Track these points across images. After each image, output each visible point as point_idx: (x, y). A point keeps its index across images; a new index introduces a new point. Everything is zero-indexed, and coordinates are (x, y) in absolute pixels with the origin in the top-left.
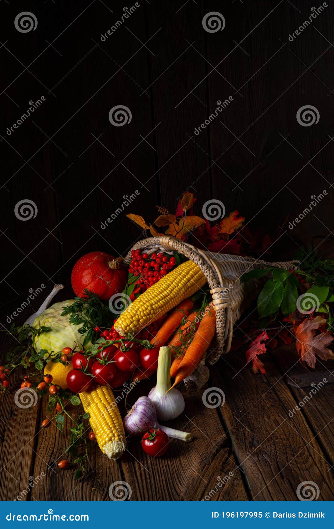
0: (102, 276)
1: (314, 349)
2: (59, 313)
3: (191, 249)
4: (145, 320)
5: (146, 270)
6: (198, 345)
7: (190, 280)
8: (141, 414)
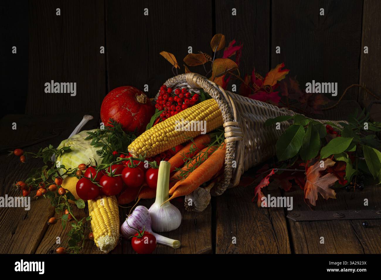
0: (128, 108)
1: (318, 188)
2: (84, 138)
3: (213, 85)
4: (157, 146)
5: (168, 103)
6: (202, 170)
7: (209, 115)
8: (135, 218)
